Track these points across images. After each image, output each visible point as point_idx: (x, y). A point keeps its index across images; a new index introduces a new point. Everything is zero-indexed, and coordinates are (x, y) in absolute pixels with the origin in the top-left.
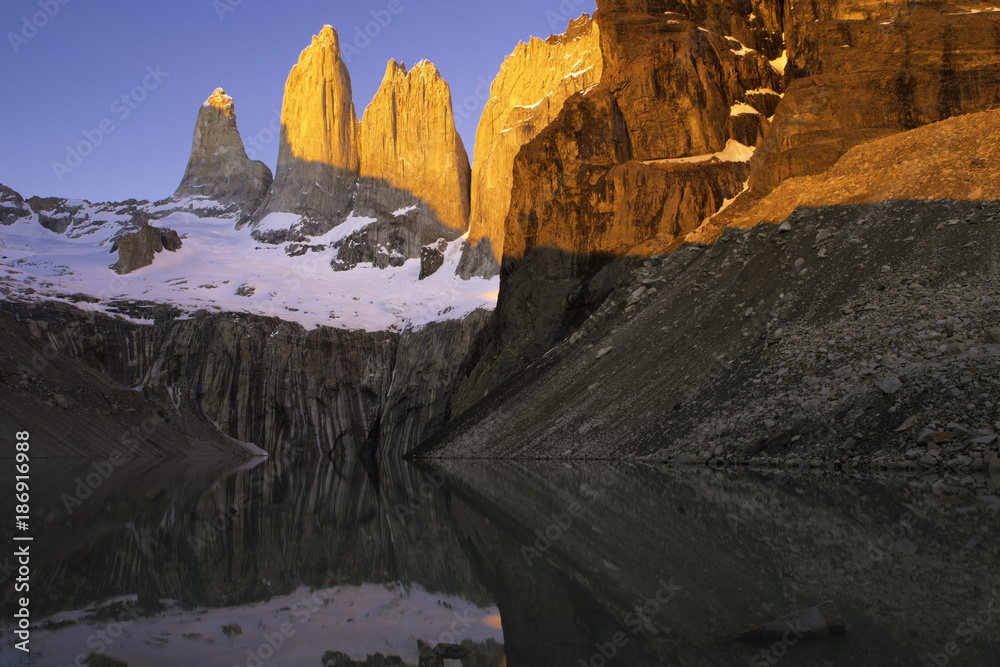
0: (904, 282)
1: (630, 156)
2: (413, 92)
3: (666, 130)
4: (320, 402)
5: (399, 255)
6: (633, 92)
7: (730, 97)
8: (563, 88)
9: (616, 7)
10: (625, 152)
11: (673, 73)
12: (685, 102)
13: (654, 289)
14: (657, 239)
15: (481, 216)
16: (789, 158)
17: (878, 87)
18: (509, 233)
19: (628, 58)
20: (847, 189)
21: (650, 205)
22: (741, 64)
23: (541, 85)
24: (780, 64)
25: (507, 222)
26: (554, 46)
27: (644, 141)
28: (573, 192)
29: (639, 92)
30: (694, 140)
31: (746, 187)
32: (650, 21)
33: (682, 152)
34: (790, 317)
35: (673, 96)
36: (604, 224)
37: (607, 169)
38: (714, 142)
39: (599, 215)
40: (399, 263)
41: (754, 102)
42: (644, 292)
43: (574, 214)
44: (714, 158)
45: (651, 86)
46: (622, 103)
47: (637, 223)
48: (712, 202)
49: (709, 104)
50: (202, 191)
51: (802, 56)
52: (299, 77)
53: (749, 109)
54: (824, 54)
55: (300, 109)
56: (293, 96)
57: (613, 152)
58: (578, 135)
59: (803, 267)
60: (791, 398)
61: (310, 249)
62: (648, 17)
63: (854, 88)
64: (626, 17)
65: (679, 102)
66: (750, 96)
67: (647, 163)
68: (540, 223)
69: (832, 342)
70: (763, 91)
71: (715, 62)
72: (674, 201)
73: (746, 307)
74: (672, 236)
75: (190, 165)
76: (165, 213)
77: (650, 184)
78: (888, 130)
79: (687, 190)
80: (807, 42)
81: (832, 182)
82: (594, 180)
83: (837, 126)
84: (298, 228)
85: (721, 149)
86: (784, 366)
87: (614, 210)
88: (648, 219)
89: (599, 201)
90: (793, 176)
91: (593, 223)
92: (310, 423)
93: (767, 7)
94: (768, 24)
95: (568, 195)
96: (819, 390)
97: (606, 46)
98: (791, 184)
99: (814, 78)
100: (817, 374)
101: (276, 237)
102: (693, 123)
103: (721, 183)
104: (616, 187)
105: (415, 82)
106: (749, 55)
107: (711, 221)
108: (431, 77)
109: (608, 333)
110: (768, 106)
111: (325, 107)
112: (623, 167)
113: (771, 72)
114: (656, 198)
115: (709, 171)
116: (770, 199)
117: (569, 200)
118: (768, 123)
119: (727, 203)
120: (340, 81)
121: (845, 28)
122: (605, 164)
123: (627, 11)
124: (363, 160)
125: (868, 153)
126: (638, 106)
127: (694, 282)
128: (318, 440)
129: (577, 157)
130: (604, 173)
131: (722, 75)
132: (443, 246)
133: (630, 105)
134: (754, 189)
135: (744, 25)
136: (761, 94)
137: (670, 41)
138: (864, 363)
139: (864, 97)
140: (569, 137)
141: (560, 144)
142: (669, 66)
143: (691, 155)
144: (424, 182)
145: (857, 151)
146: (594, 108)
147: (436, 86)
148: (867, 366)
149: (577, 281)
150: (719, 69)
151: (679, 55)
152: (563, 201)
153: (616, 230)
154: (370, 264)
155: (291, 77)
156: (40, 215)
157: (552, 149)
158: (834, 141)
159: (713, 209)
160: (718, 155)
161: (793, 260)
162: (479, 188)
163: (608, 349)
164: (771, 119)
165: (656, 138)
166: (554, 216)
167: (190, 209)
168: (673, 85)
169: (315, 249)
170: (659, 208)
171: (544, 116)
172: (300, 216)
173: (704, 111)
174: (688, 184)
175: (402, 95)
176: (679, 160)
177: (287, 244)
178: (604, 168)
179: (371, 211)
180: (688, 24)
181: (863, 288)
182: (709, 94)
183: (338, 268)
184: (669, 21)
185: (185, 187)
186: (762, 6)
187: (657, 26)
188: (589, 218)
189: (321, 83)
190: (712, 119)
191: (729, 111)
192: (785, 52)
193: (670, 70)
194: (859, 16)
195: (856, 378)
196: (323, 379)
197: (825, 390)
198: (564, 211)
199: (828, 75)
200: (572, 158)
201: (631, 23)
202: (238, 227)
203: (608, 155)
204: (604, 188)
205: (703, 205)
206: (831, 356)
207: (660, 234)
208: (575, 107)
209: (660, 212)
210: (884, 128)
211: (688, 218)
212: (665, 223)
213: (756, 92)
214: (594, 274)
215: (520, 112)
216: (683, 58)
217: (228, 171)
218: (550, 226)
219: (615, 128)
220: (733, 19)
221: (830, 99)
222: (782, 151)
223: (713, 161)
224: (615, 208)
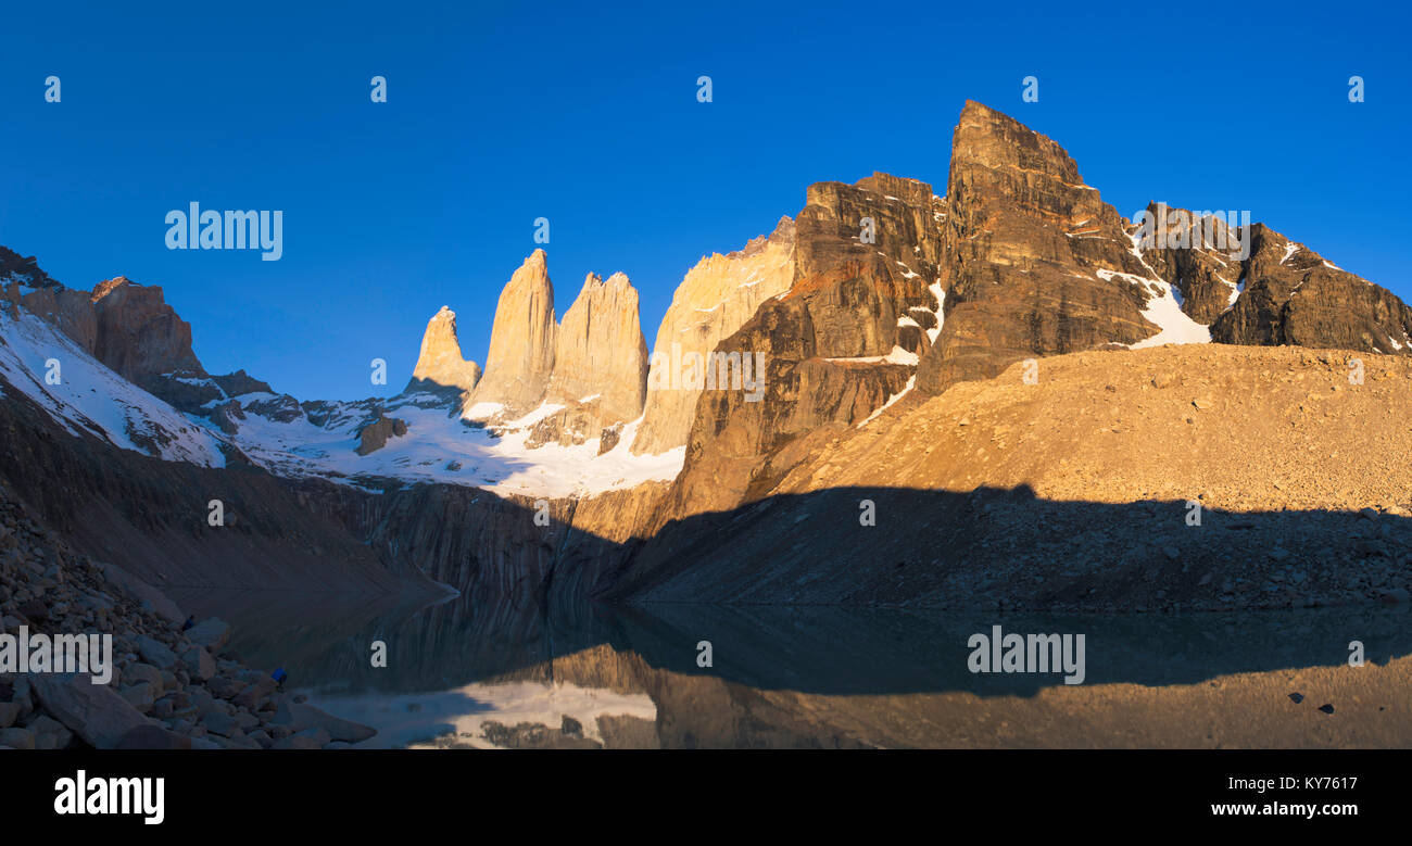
1: (815, 353)
2: (607, 298)
3: (846, 333)
5: (581, 436)
6: (823, 300)
7: (898, 311)
9: (812, 229)
10: (811, 352)
11: (857, 286)
12: (864, 311)
14: (834, 426)
16: (951, 366)
18: (700, 416)
19: (820, 273)
21: (830, 397)
22: (909, 285)
27: (827, 341)
29: (828, 301)
30: (868, 344)
31: (909, 385)
32: (841, 243)
33: (857, 353)
35: (855, 306)
36: (788, 410)
37: (795, 363)
38: (884, 347)
39: (785, 403)
40: (580, 442)
41: (917, 317)
43: (762, 401)
44: (883, 360)
45: (837, 296)
46: (812, 308)
47: (818, 410)
48: (882, 396)
49: (883, 315)
51: (962, 286)
53: (913, 323)
54: (979, 286)
57: (801, 349)
58: (773, 333)
61: (508, 432)
62: (840, 239)
63: (1002, 316)
64: (820, 238)
65: (860, 311)
66: (913, 311)
67: (829, 360)
68: (732, 408)
70: (923, 309)
71: (890, 281)
72: (851, 393)
74: (847, 423)
77: (832, 378)
79: (862, 385)
80: (966, 275)
81: (1002, 389)
82: (783, 372)
85: (888, 354)
87: (799, 399)
88: (828, 408)
89: (785, 391)
91: (778, 410)
93: (929, 243)
94: (928, 256)
97: (801, 260)
101: (481, 423)
102: (869, 329)
103: (889, 382)
104: (802, 380)
106: (915, 278)
110: (927, 321)
112: (808, 362)
113: (930, 295)
114: (836, 391)
115: (878, 370)
119: (893, 398)
121: (995, 269)
122: (793, 359)
123: (822, 232)
124: (559, 357)
126: (825, 312)
129: (770, 353)
130: (792, 367)
131: (894, 292)
133: (819, 311)
134: (920, 388)
135: (911, 254)
136: (921, 311)
137: (857, 260)
139: (1009, 324)
140: (764, 335)
141: (755, 339)
142: (853, 281)
143: (865, 356)
146: (788, 312)
149: (761, 459)
150: (892, 286)
151: (863, 273)
153: (798, 416)
154: (557, 443)
157: (748, 345)
158: (985, 356)
159: (882, 403)
160: (886, 357)
165: (837, 339)
166: (745, 402)
168: (856, 297)
169: (512, 432)
170: (837, 399)
173: (878, 320)
174: (864, 380)
176: (855, 360)
177: (489, 428)
178: (792, 362)
179: (562, 400)
180: (871, 248)
182: (883, 307)
183: (528, 446)
184: (855, 244)
186: (925, 242)
187: (846, 247)
188: (776, 405)
190: (884, 327)
191: (897, 322)
192: (940, 279)
193: (855, 284)
194: (1005, 262)
199: (981, 303)
200: (765, 353)
201: (825, 243)
203: (798, 351)
204: (791, 380)
205: (874, 398)
207: (836, 421)
208: (772, 310)
209: (839, 402)
210: (1020, 351)
211: (862, 408)
212: (842, 412)
213: (918, 309)
214: (777, 452)
216: (867, 275)
218: (740, 411)
219: (805, 329)
220: (905, 249)
221: (984, 322)
222: (945, 359)
223: (883, 363)
224: (799, 397)
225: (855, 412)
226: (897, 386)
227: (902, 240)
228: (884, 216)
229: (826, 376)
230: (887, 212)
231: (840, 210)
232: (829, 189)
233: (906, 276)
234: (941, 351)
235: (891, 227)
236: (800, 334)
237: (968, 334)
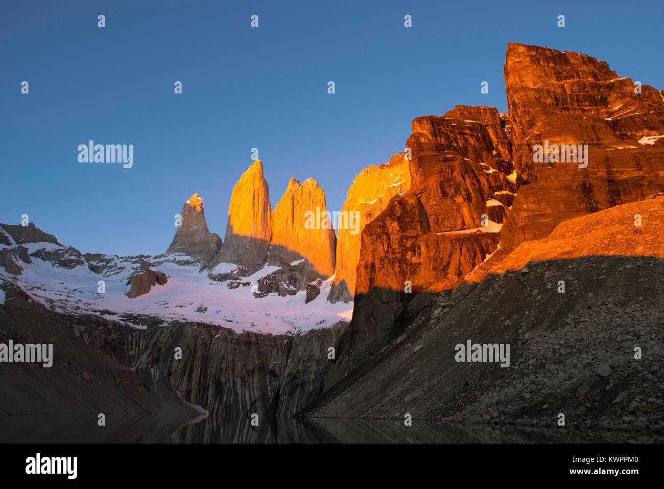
0: (603, 303)
1: (429, 230)
2: (304, 195)
3: (449, 215)
4: (243, 379)
5: (294, 289)
7: (485, 196)
8: (389, 193)
10: (426, 229)
11: (452, 183)
12: (459, 199)
13: (447, 309)
14: (448, 279)
15: (342, 266)
16: (523, 230)
17: (571, 189)
18: (359, 276)
19: (425, 176)
20: (560, 248)
21: (442, 259)
22: (490, 178)
23: (376, 191)
24: (513, 177)
25: (358, 269)
26: (383, 170)
27: (437, 221)
28: (396, 251)
29: (433, 194)
30: (466, 221)
31: (499, 247)
32: (437, 156)
33: (459, 227)
34: (534, 326)
35: (453, 196)
36: (415, 270)
37: (416, 237)
38: (478, 221)
39: (412, 265)
40: (294, 293)
41: (500, 198)
42: (442, 311)
43: (397, 264)
44: (479, 231)
45: (439, 190)
46: (423, 200)
48: (480, 256)
49: (474, 200)
50: (182, 251)
51: (525, 173)
52: (240, 188)
53: (498, 203)
54: (537, 172)
55: (240, 205)
56: (236, 198)
57: (419, 228)
58: (398, 218)
59: (538, 294)
60: (539, 379)
61: (242, 284)
62: (436, 153)
63: (557, 190)
64: (423, 154)
65: (456, 199)
66: (497, 195)
67: (438, 234)
68: (377, 269)
69: (562, 342)
70: (504, 192)
71: (475, 177)
72: (457, 255)
73: (505, 320)
74: (457, 277)
75: (176, 236)
76: (160, 263)
77: (442, 246)
78: (580, 213)
79: (464, 249)
80: (527, 166)
81: (550, 244)
82: (409, 244)
83: (550, 211)
84: (235, 272)
85: (482, 226)
86: (533, 358)
87: (422, 262)
88: (441, 267)
89: (412, 256)
90: (527, 241)
91: (409, 269)
92: (236, 393)
93: (502, 147)
94: (504, 156)
95: (394, 253)
96: (557, 373)
97: (413, 169)
98: (526, 245)
99: (533, 185)
100: (555, 363)
101: (222, 278)
102: (465, 211)
103: (484, 245)
104: (422, 248)
105: (305, 190)
106: (494, 173)
107: (480, 267)
108: (314, 187)
109: (420, 337)
110: (508, 201)
111: (254, 204)
112: (425, 236)
113: (508, 183)
114: (445, 254)
115: (476, 238)
116: (514, 254)
117: (394, 256)
118: (509, 210)
119: (488, 257)
120: (263, 190)
122: (414, 235)
123: (424, 150)
124: (274, 233)
125: (570, 226)
126: (432, 202)
127: (472, 304)
128: (241, 405)
129: (398, 231)
130: (414, 240)
131: (480, 184)
132: (320, 283)
133: (428, 202)
134: (504, 248)
135: (490, 157)
136: (503, 194)
137: (449, 166)
138: (584, 356)
139: (565, 195)
140: (393, 220)
141: (388, 223)
142: (449, 180)
143: (465, 229)
144: (309, 246)
145: (563, 225)
146: (407, 204)
147: (316, 192)
148: (587, 358)
149: (400, 304)
150: (478, 180)
151: (455, 174)
152: (390, 256)
153: (423, 273)
154: (276, 294)
155: (236, 187)
156: (89, 264)
157: (384, 227)
158: (549, 220)
159: (480, 260)
160: (480, 229)
161: (532, 290)
162: (341, 249)
163: (421, 346)
164: (510, 208)
165: (444, 219)
166: (386, 265)
167: (174, 261)
168: (453, 191)
169: (244, 284)
170: (448, 260)
171: (378, 208)
172: (237, 265)
173: (471, 206)
175: (297, 197)
176: (458, 232)
177: (228, 281)
178: (414, 237)
179: (278, 263)
180: (459, 157)
181: (578, 307)
182: (473, 195)
183: (257, 296)
184: (447, 156)
185: (172, 249)
186: (499, 147)
187: (441, 158)
188: (406, 266)
189: (252, 191)
190: (476, 208)
191: (486, 204)
192: (515, 171)
193: (450, 182)
195: (580, 366)
196: (245, 365)
197: (561, 374)
198: (391, 262)
199: (541, 183)
200: (395, 232)
201: (426, 157)
202: (200, 272)
203: (417, 230)
204: (414, 249)
205: (474, 258)
206: (562, 351)
207: (449, 276)
208: (396, 203)
209: (449, 262)
210: (579, 212)
211: (466, 266)
212: (452, 269)
213: (500, 193)
214: (411, 300)
215: (364, 206)
216: (457, 174)
217: (197, 239)
218: (383, 271)
219: (420, 214)
220: (484, 154)
221: (544, 197)
222: (518, 226)
223: (478, 233)
224: (422, 261)
225: (461, 268)
226: (491, 249)
227: (481, 148)
228: (466, 134)
229: (438, 245)
230: (467, 131)
231: (435, 134)
232: (425, 121)
233: (487, 172)
234: (514, 220)
235: (472, 141)
236: (417, 218)
237: (533, 207)
